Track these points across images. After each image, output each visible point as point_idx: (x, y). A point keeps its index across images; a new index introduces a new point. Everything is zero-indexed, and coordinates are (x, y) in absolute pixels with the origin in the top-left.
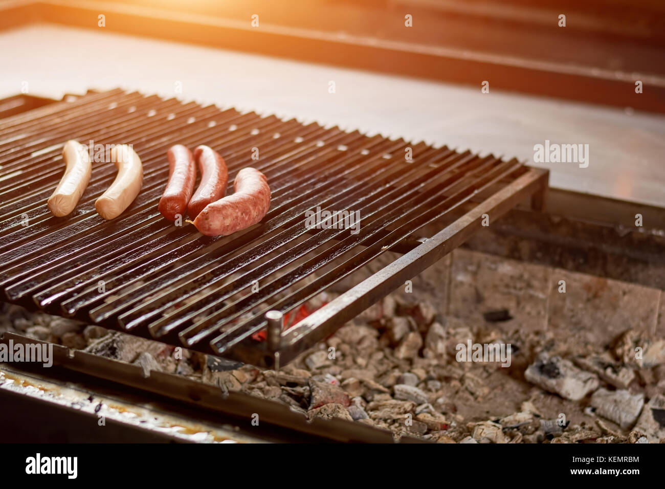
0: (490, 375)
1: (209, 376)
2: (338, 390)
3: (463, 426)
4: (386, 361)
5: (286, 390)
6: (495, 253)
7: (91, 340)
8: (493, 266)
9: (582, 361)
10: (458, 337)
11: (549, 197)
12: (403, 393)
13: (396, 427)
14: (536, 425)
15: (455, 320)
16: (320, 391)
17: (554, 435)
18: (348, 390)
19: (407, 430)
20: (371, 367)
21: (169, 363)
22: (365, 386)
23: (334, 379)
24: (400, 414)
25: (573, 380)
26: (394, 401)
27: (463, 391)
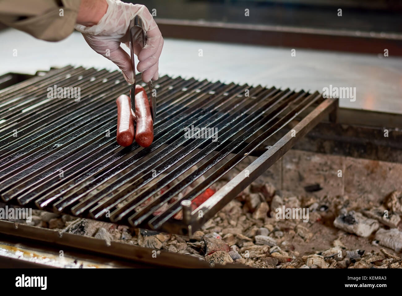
0: (312, 225)
1: (142, 239)
2: (222, 242)
3: (299, 258)
4: (248, 221)
5: (190, 245)
6: (309, 150)
7: (67, 222)
8: (308, 158)
9: (368, 212)
10: (290, 203)
11: (340, 113)
12: (260, 241)
13: (259, 262)
14: (344, 254)
15: (287, 193)
16: (211, 244)
17: (356, 260)
18: (228, 241)
19: (266, 263)
20: (239, 225)
21: (116, 233)
22: (237, 238)
23: (218, 235)
24: (261, 254)
25: (364, 225)
26: (256, 246)
27: (297, 237)
